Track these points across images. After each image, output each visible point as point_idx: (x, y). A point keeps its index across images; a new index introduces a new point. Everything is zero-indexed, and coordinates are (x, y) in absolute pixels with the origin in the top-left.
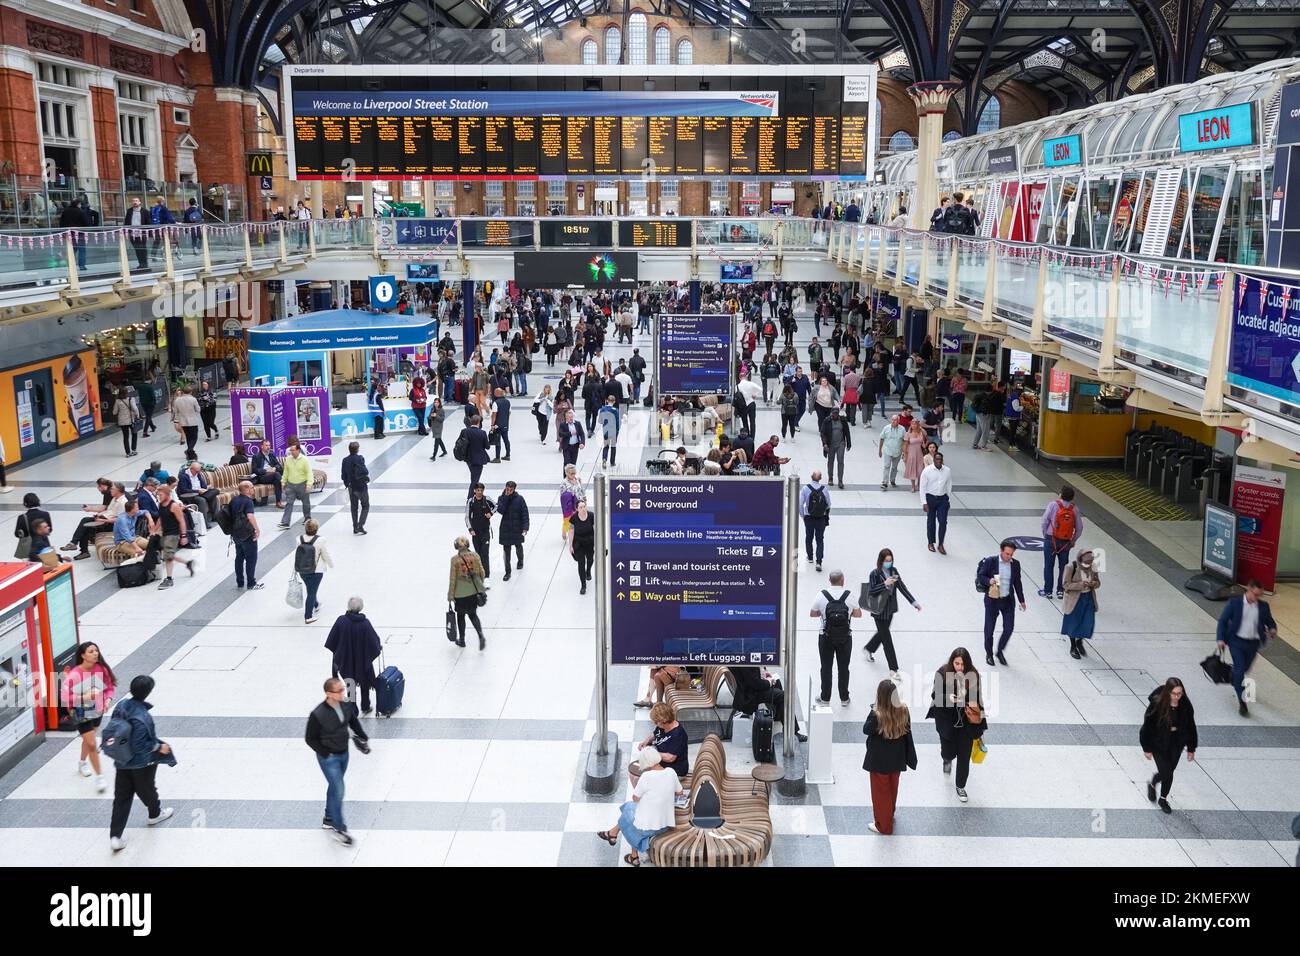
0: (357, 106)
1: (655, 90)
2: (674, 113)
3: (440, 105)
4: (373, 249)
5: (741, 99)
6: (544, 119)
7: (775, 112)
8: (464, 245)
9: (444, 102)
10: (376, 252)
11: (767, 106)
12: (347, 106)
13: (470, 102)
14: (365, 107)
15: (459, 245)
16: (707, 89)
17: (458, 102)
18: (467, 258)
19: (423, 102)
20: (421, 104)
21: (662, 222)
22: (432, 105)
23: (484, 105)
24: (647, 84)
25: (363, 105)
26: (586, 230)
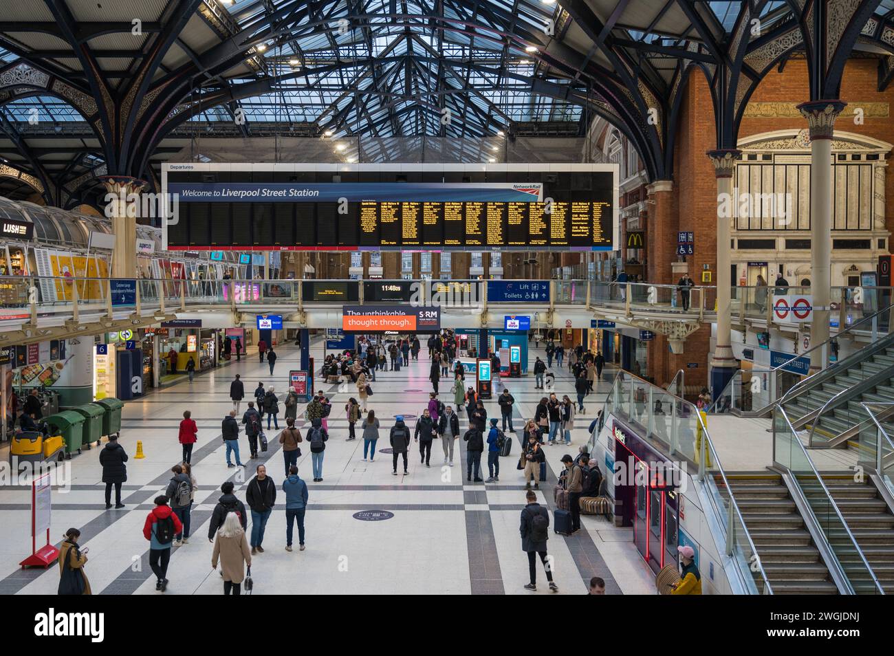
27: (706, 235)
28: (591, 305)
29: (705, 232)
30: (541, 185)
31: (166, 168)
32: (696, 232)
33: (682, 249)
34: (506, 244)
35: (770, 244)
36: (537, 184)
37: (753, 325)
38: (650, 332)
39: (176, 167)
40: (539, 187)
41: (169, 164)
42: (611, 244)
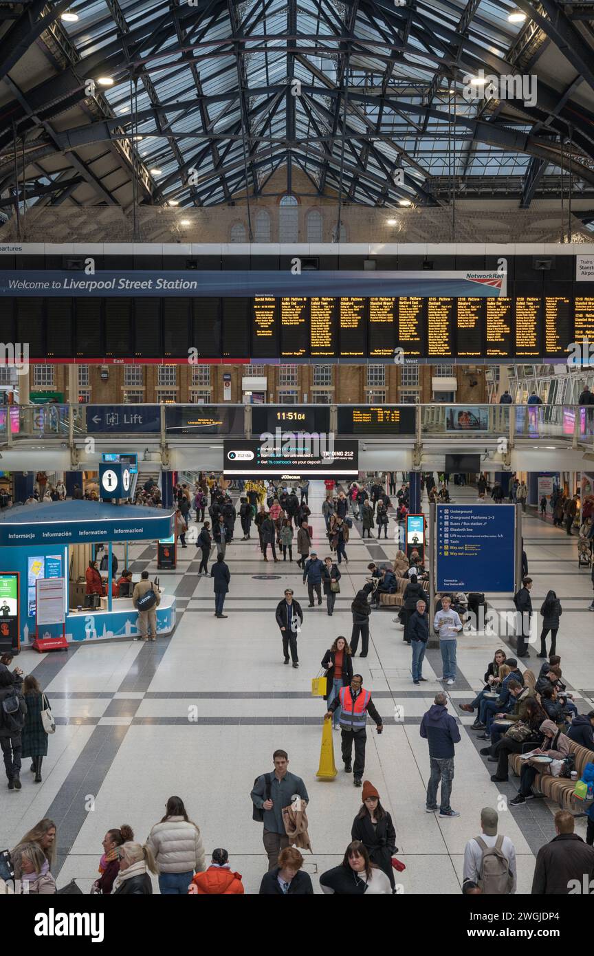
1: (376, 269)
2: (396, 293)
4: (68, 437)
5: (467, 279)
6: (257, 300)
7: (503, 291)
8: (168, 432)
9: (150, 282)
10: (72, 440)
11: (495, 286)
13: (177, 282)
14: (65, 287)
15: (163, 433)
16: (431, 268)
17: (165, 282)
18: (169, 446)
19: (128, 282)
21: (384, 408)
24: (366, 263)
25: (62, 285)
26: (302, 417)
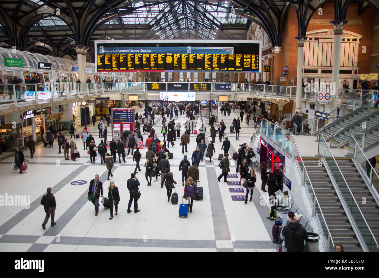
0: (114, 51)
3: (138, 51)
12: (111, 51)
20: (132, 51)
22: (135, 51)
23: (150, 51)
27: (293, 68)
28: (250, 92)
29: (293, 67)
30: (233, 48)
31: (96, 42)
32: (289, 67)
33: (284, 73)
34: (220, 70)
35: (316, 71)
36: (231, 48)
37: (309, 101)
38: (271, 102)
39: (100, 42)
40: (232, 49)
41: (97, 41)
42: (258, 70)
